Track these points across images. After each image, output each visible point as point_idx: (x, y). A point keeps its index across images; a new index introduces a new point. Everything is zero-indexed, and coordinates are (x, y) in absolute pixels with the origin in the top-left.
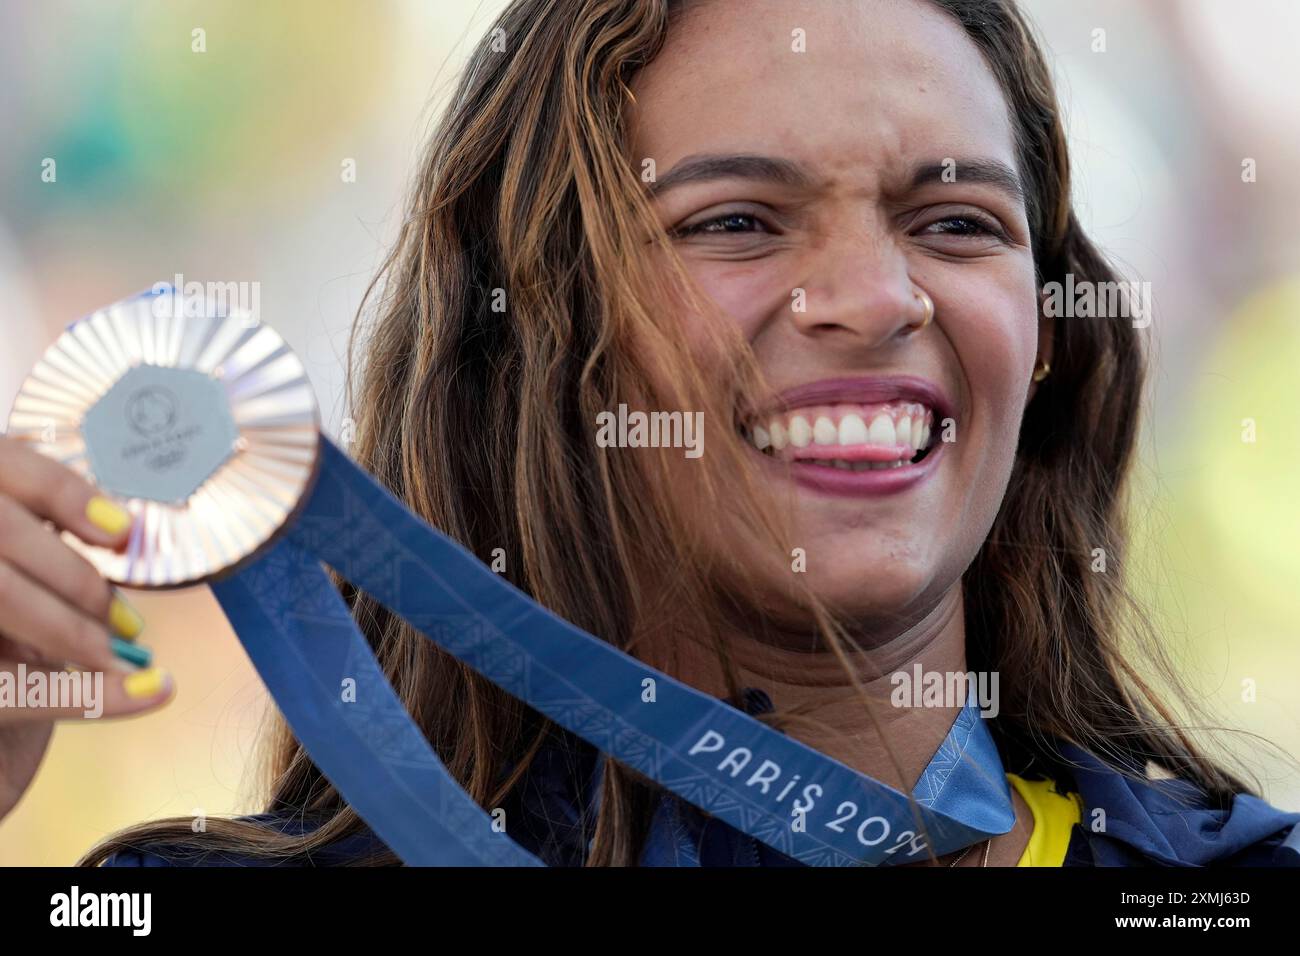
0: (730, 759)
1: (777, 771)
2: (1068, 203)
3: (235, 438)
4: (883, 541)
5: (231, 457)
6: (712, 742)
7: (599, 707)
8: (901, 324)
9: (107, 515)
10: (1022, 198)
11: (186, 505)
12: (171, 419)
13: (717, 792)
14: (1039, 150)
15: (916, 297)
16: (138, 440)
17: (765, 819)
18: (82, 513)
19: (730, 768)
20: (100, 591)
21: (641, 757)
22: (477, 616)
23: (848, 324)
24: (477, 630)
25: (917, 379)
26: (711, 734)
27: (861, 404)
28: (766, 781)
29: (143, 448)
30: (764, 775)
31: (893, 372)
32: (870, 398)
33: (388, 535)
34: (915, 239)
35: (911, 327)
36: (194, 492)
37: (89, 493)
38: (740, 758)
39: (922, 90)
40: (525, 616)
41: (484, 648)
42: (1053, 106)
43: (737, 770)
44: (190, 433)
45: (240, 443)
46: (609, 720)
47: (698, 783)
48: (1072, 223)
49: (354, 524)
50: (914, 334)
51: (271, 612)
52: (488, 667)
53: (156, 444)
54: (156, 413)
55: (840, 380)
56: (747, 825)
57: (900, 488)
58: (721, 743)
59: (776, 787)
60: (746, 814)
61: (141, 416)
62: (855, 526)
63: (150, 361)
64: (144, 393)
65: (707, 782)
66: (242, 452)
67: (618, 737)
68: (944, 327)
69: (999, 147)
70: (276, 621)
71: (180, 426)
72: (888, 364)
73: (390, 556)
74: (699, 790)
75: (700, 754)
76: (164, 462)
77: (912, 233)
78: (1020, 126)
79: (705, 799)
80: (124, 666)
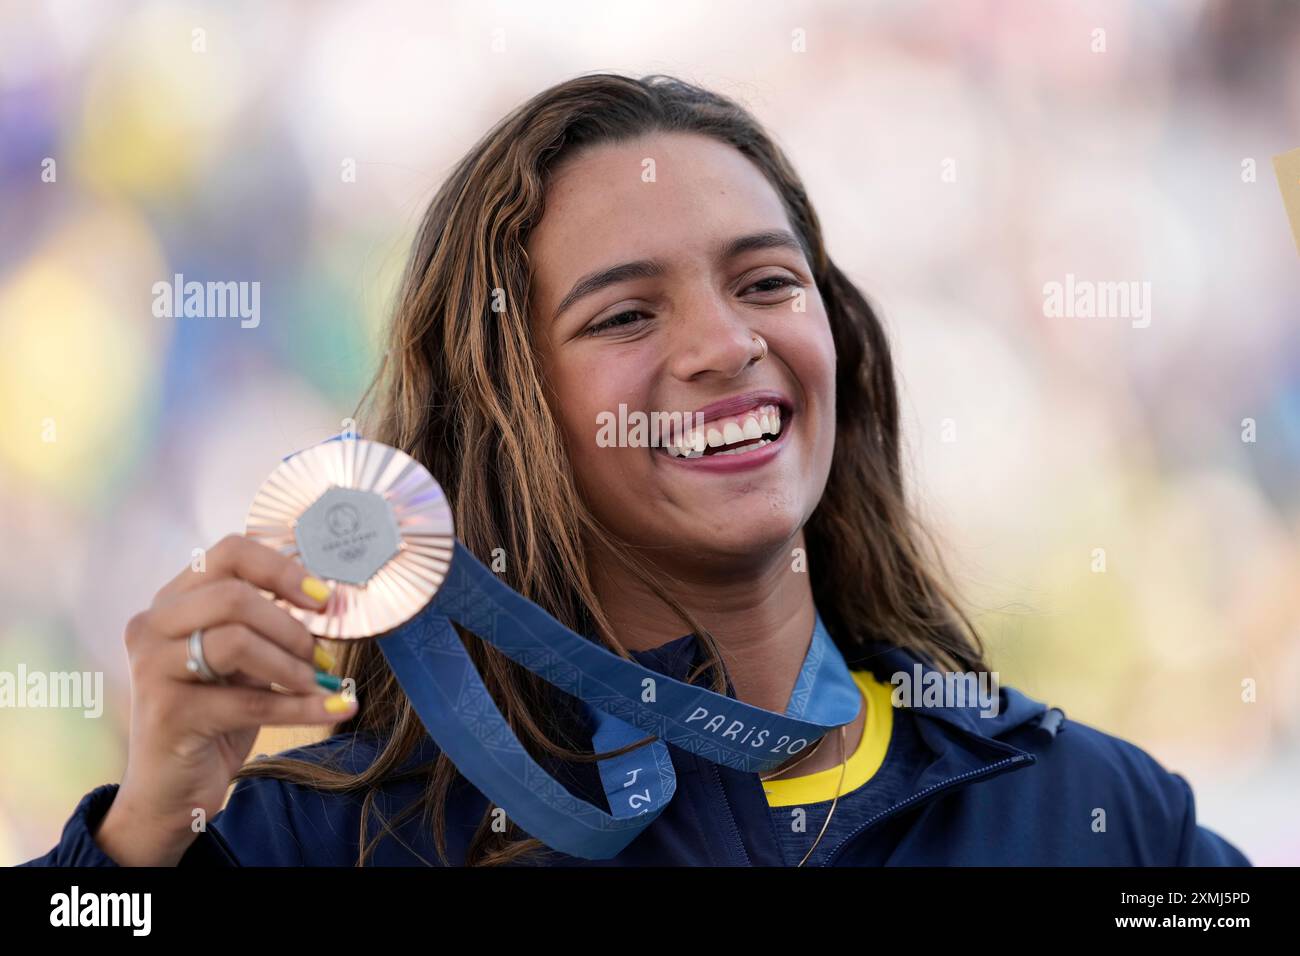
0: (712, 723)
1: (742, 726)
2: (824, 252)
3: (400, 541)
4: (767, 498)
5: (397, 554)
6: (701, 713)
7: (627, 699)
8: (749, 359)
9: (315, 588)
10: (802, 251)
11: (366, 587)
12: (356, 526)
13: (702, 742)
14: (802, 217)
15: (754, 339)
16: (334, 539)
17: (733, 754)
18: (299, 588)
19: (712, 727)
20: (309, 641)
21: (654, 726)
22: (548, 648)
23: (716, 368)
24: (548, 656)
25: (767, 391)
26: (700, 709)
27: (735, 415)
28: (734, 733)
29: (337, 545)
30: (732, 730)
31: (751, 389)
32: (738, 410)
33: (489, 599)
34: (741, 299)
35: (754, 360)
36: (371, 578)
37: (303, 574)
38: (717, 722)
39: (723, 193)
40: (580, 649)
41: (551, 667)
42: (801, 186)
43: (716, 728)
44: (368, 536)
45: (403, 545)
46: (633, 706)
47: (690, 738)
48: (830, 263)
49: (467, 592)
50: (757, 363)
51: (412, 647)
52: (554, 679)
53: (346, 542)
54: (346, 521)
55: (718, 403)
56: (721, 758)
57: (769, 459)
58: (706, 713)
59: (740, 736)
60: (721, 754)
61: (336, 523)
62: (747, 492)
63: (341, 484)
64: (337, 507)
65: (697, 737)
66: (403, 550)
67: (639, 716)
68: (777, 352)
69: (779, 220)
70: (416, 653)
71: (362, 531)
72: (745, 385)
73: (490, 611)
74: (691, 742)
75: (691, 721)
76: (352, 555)
77: (739, 295)
78: (789, 206)
79: (695, 747)
80: (324, 691)
